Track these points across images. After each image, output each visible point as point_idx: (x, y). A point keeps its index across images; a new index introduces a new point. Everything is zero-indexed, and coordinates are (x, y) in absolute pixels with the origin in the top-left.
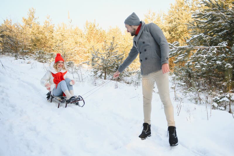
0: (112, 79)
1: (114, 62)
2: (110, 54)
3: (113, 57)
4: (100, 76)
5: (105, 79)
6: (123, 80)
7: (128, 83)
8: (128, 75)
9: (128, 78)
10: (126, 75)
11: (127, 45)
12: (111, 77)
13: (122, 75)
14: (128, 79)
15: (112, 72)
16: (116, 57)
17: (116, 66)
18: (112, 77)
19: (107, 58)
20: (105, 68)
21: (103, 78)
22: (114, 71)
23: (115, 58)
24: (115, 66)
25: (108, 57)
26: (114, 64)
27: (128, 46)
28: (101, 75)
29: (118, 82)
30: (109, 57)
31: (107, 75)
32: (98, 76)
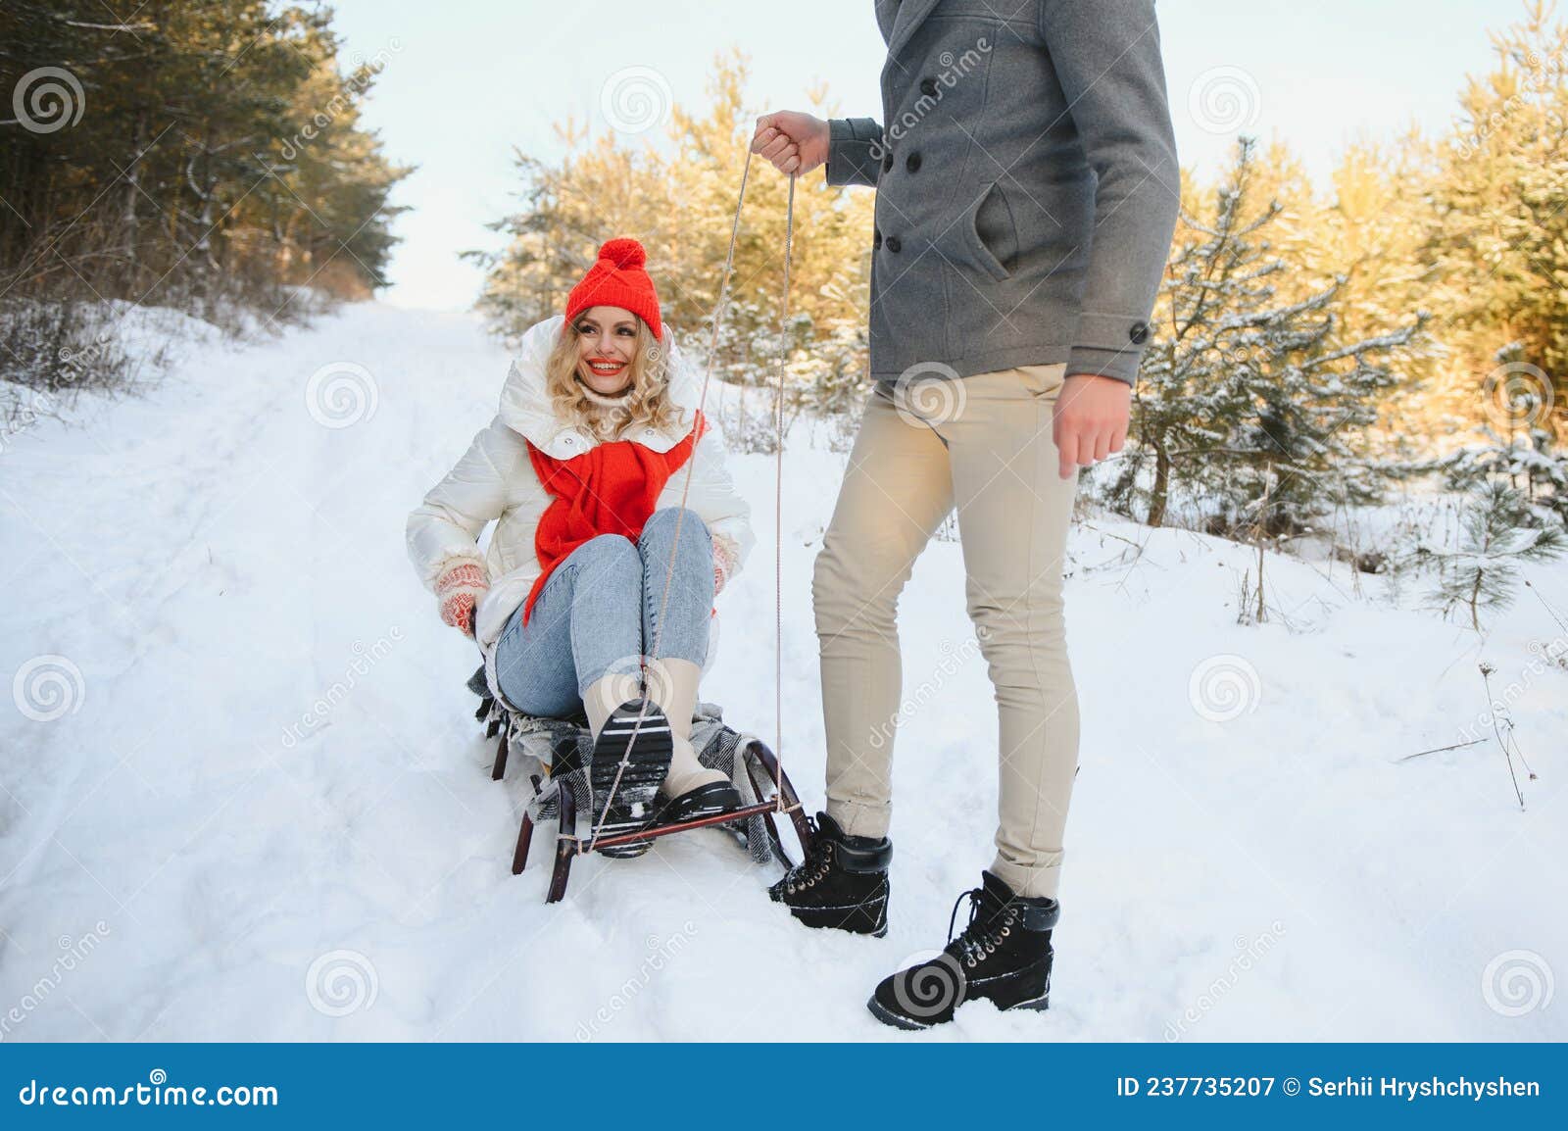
0: (1217, 527)
1: (1244, 369)
2: (1211, 298)
3: (1236, 322)
4: (1116, 492)
5: (1155, 517)
6: (1321, 533)
7: (1368, 565)
8: (1366, 489)
9: (1365, 514)
10: (1353, 492)
11: (1360, 256)
12: (1211, 507)
13: (1314, 485)
14: (1372, 526)
15: (1221, 457)
16: (1260, 323)
17: (1262, 406)
18: (1225, 507)
19: (1181, 336)
20: (1164, 421)
21: (1140, 507)
22: (1236, 448)
23: (1252, 333)
24: (1248, 405)
25: (1190, 324)
26: (1241, 389)
27: (1366, 258)
28: (1127, 480)
29: (1270, 555)
30: (1196, 320)
31: (1173, 485)
32: (1097, 494)
